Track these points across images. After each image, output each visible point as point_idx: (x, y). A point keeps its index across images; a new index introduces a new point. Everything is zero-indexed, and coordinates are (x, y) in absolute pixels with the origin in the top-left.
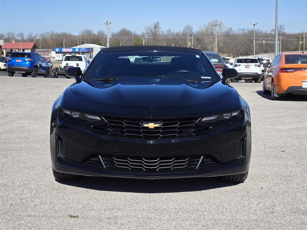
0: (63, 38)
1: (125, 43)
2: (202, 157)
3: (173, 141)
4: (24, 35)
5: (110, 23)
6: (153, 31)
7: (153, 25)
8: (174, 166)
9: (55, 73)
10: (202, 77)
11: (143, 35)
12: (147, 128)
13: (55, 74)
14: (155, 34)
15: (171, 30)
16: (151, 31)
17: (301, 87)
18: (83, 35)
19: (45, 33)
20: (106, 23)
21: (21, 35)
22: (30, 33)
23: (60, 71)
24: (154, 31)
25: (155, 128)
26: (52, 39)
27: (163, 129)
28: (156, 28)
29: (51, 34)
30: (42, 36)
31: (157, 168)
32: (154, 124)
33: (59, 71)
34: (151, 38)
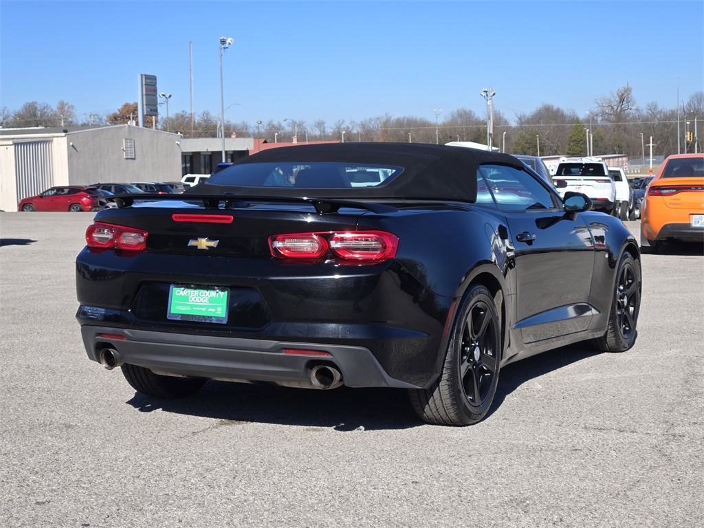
0: (409, 131)
1: (547, 139)
4: (326, 125)
5: (494, 94)
6: (615, 108)
7: (616, 95)
11: (591, 119)
14: (620, 116)
15: (656, 106)
16: (612, 108)
17: (688, 226)
18: (453, 122)
19: (371, 119)
20: (484, 94)
21: (320, 125)
22: (339, 121)
24: (617, 109)
26: (385, 132)
28: (624, 102)
29: (384, 119)
30: (363, 126)
34: (609, 124)
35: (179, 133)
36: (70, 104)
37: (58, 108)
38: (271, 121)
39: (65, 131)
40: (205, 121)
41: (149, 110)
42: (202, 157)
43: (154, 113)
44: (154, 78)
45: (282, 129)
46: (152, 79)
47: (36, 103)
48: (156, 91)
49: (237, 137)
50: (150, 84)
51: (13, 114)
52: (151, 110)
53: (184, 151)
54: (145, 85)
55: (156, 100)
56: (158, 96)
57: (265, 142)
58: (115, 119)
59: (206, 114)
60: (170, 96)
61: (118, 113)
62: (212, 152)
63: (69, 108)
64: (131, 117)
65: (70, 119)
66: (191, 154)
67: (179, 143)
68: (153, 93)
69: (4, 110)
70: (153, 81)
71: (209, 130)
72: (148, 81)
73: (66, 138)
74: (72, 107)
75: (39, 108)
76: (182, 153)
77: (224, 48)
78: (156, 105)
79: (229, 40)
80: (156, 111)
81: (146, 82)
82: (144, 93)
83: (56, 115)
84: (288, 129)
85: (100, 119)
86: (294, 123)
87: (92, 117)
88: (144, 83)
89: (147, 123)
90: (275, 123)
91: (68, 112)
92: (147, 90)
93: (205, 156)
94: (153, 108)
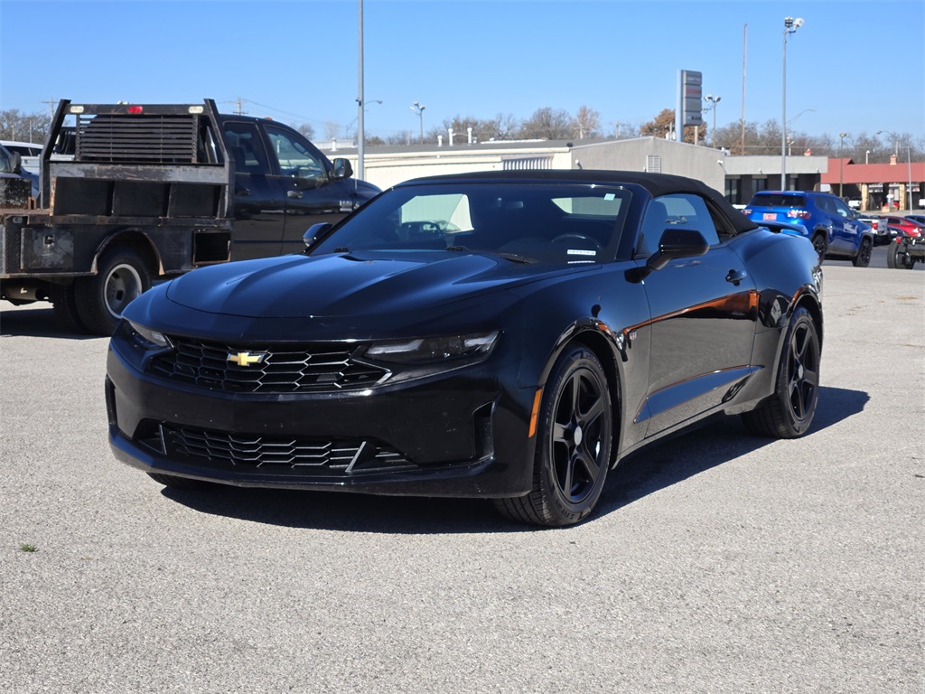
2: (364, 443)
3: (281, 398)
8: (297, 460)
9: (904, 253)
10: (570, 252)
12: (234, 364)
13: (904, 258)
23: (917, 247)
25: (252, 365)
27: (268, 369)
31: (257, 462)
32: (250, 355)
33: (912, 248)
35: (723, 149)
36: (594, 111)
37: (579, 116)
38: (864, 135)
39: (570, 145)
40: (770, 133)
41: (690, 117)
42: (754, 182)
43: (697, 122)
44: (699, 75)
45: (878, 145)
46: (696, 76)
47: (550, 109)
48: (700, 92)
49: (812, 155)
50: (693, 84)
51: (520, 124)
52: (693, 118)
53: (729, 173)
54: (687, 84)
55: (700, 105)
56: (702, 99)
57: (851, 162)
58: (649, 130)
59: (772, 123)
60: (719, 99)
61: (654, 122)
62: (768, 175)
63: (592, 115)
64: (671, 128)
65: (593, 130)
66: (739, 178)
67: (722, 162)
68: (697, 95)
69: (509, 119)
70: (698, 79)
71: (772, 146)
72: (691, 79)
73: (570, 154)
74: (597, 114)
75: (553, 116)
76: (726, 176)
77: (790, 32)
78: (699, 111)
79: (797, 22)
80: (700, 119)
81: (687, 80)
82: (685, 95)
83: (576, 125)
84: (886, 145)
85: (632, 130)
86: (894, 137)
87: (620, 127)
88: (685, 82)
89: (687, 137)
90: (869, 137)
91: (591, 120)
92: (688, 91)
93: (758, 180)
94: (696, 115)
